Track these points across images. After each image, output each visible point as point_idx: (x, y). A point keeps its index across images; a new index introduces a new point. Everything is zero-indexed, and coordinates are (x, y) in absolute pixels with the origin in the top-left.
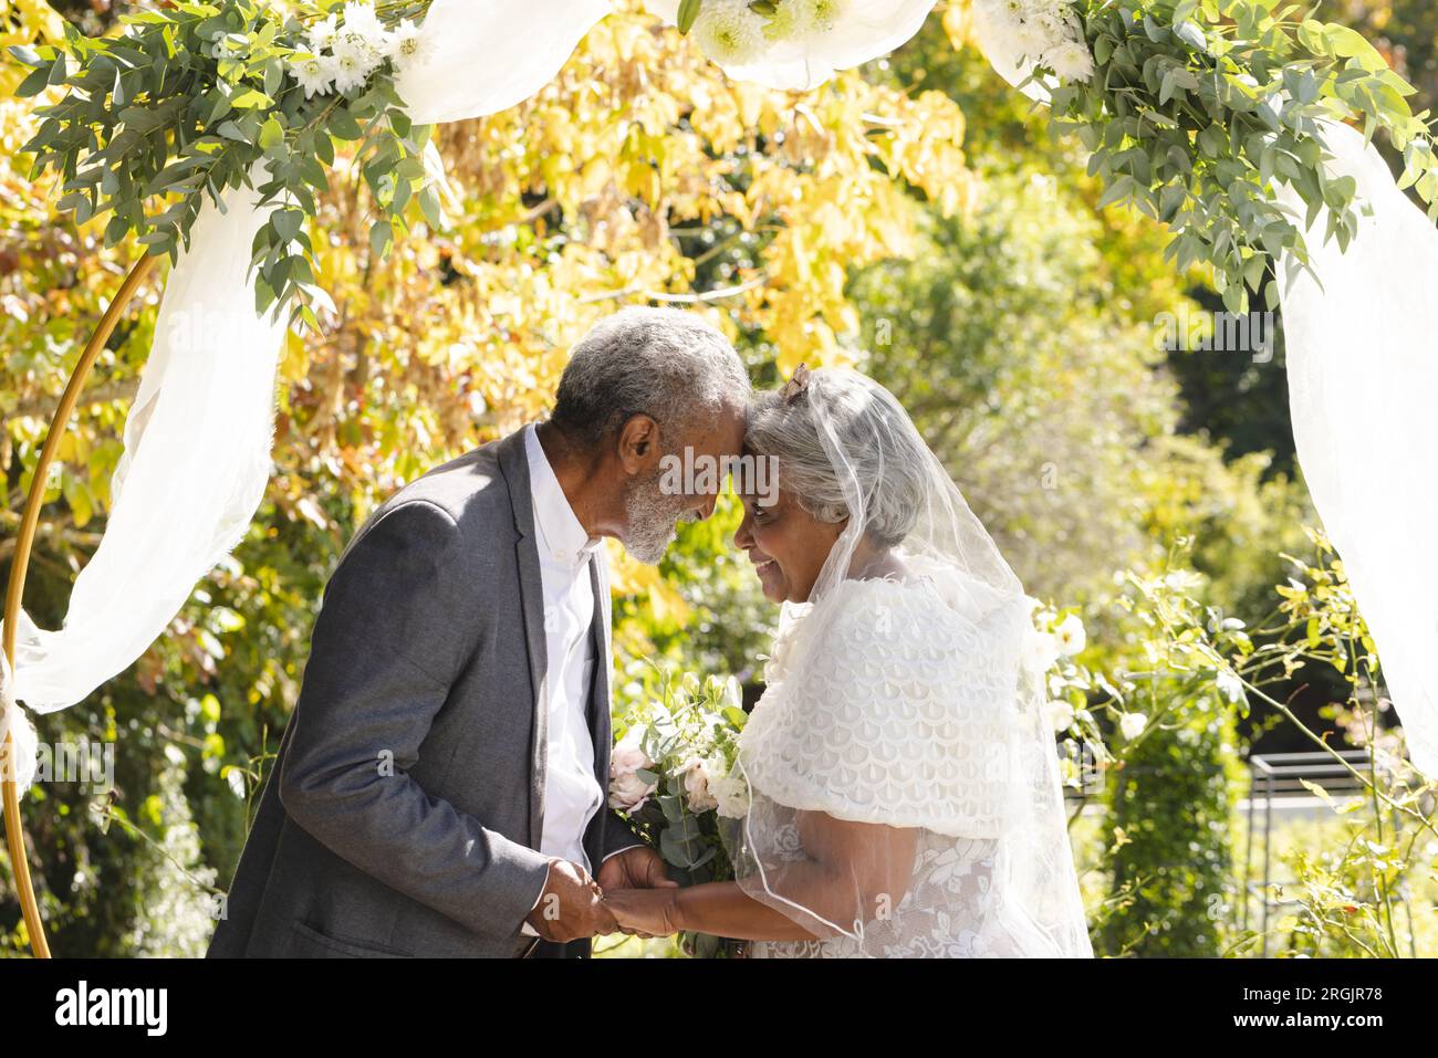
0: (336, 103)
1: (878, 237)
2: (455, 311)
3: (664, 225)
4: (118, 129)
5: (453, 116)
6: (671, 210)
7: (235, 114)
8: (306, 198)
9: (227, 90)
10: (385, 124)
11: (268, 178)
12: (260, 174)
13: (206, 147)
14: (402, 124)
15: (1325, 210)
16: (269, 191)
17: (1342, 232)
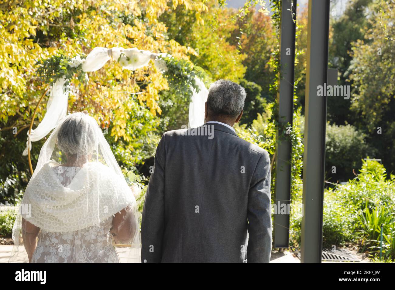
0: (75, 69)
1: (163, 86)
2: (98, 93)
3: (135, 81)
4: (47, 71)
5: (89, 71)
6: (136, 79)
7: (61, 69)
8: (70, 80)
9: (61, 66)
10: (81, 71)
11: (65, 77)
12: (64, 77)
13: (58, 73)
14: (82, 72)
15: (195, 89)
16: (65, 79)
17: (197, 91)
